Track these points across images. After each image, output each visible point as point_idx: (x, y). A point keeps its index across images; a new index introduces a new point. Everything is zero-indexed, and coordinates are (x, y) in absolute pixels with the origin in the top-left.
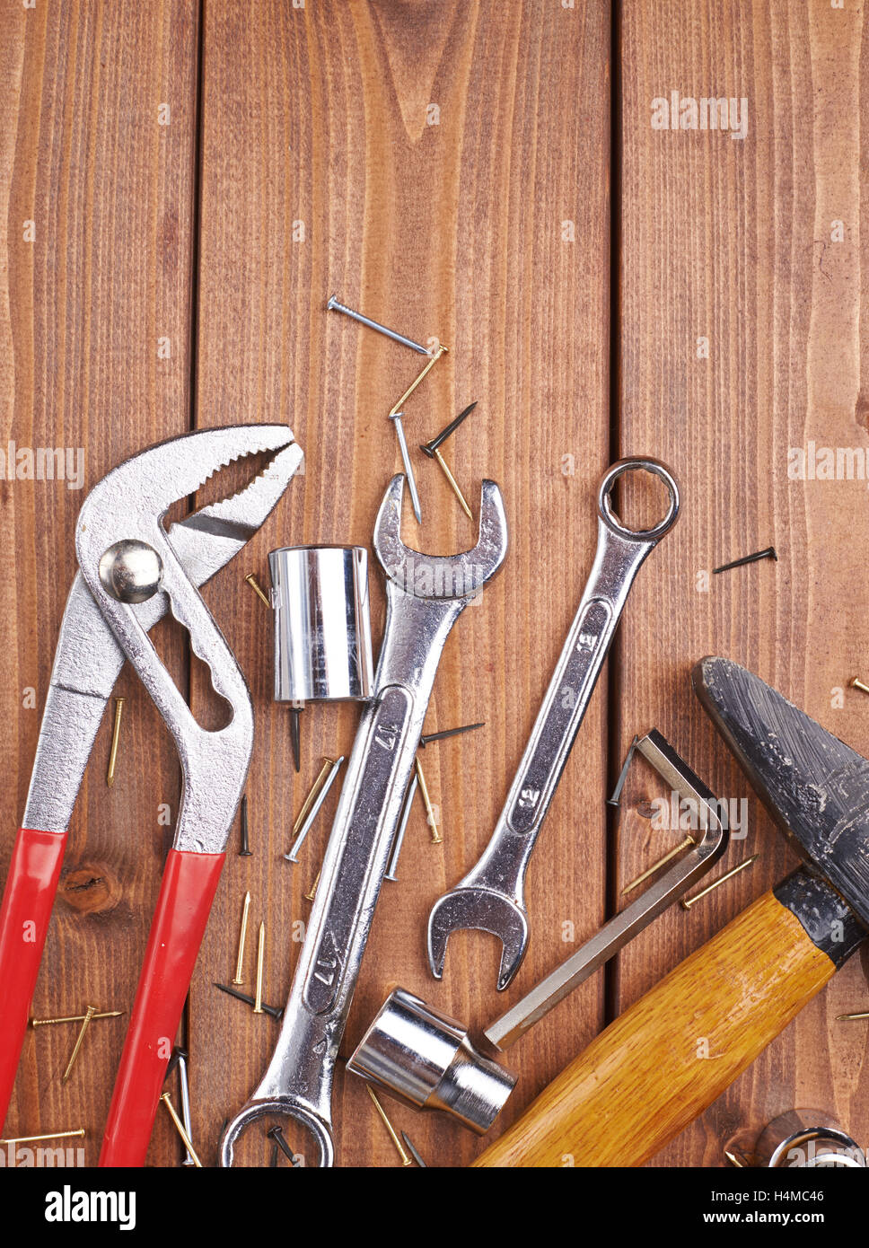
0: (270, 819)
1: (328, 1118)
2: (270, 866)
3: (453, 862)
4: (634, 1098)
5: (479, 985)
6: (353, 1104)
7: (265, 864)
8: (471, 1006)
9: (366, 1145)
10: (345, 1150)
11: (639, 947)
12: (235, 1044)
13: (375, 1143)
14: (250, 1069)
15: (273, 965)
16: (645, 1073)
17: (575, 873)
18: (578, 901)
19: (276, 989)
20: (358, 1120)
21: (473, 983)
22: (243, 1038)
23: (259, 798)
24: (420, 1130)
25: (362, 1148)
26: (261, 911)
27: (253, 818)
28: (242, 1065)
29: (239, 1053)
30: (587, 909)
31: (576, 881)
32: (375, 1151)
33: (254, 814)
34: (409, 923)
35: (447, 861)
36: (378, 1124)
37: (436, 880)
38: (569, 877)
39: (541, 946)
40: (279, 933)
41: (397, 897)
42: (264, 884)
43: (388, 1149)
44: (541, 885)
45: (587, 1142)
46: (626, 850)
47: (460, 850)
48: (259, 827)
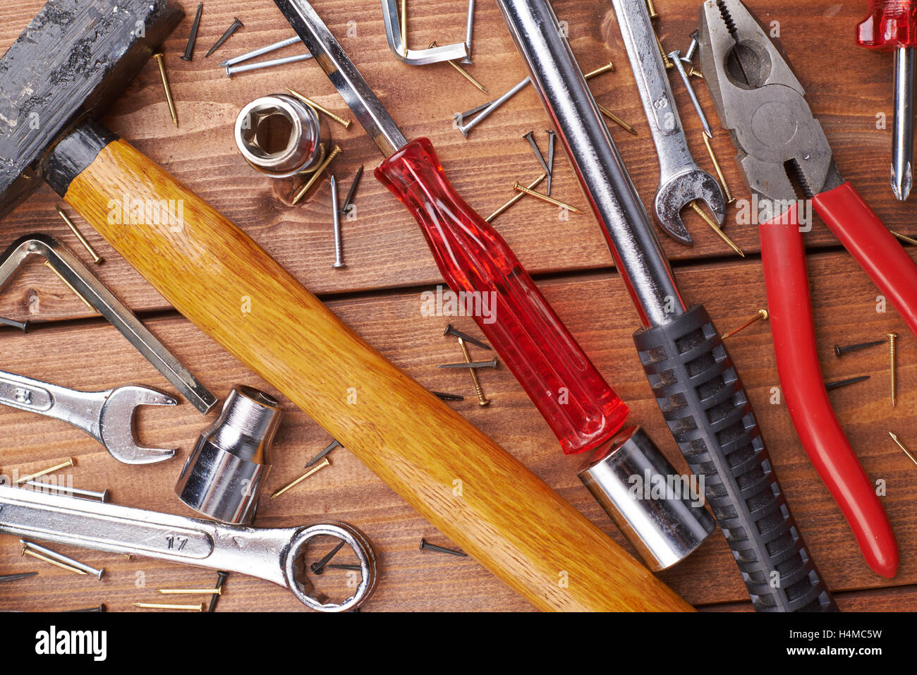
0: (76, 592)
1: (293, 531)
2: (112, 588)
3: (89, 447)
4: (227, 294)
5: (180, 418)
6: (289, 508)
7: (110, 592)
8: (199, 422)
9: (320, 494)
10: (326, 511)
11: (137, 294)
12: (252, 605)
13: (319, 488)
14: (271, 592)
15: (188, 580)
16: (206, 289)
17: (82, 351)
18: (104, 347)
19: (206, 576)
20: (301, 502)
21: (179, 423)
22: (248, 599)
23: (61, 601)
24: (302, 453)
25: (323, 498)
26: (147, 593)
27: (77, 605)
28: (268, 597)
29: (260, 601)
30: (109, 340)
31: (88, 350)
32: (325, 487)
33: (74, 605)
34: (141, 477)
35: (89, 452)
36: (302, 487)
37: (104, 459)
38: (87, 356)
39: (143, 372)
40: (162, 577)
41: (123, 488)
42: (127, 592)
43: (322, 477)
44: (96, 377)
45: (268, 330)
46: (63, 312)
47: (79, 443)
48: (83, 600)
